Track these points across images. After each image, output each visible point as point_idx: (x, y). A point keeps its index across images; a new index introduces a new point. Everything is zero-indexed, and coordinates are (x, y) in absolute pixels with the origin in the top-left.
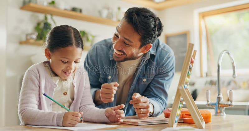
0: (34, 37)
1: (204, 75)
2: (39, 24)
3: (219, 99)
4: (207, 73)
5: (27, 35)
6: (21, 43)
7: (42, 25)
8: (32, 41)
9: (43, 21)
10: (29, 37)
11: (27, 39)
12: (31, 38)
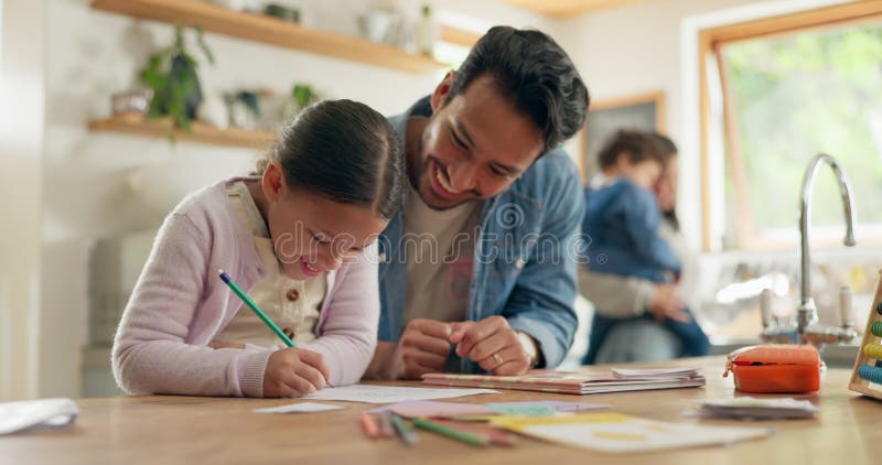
0: (141, 103)
1: (715, 244)
2: (154, 60)
3: (803, 316)
4: (724, 240)
5: (115, 98)
6: (94, 126)
7: (166, 66)
8: (133, 119)
9: (167, 51)
10: (122, 106)
11: (115, 113)
12: (131, 110)
